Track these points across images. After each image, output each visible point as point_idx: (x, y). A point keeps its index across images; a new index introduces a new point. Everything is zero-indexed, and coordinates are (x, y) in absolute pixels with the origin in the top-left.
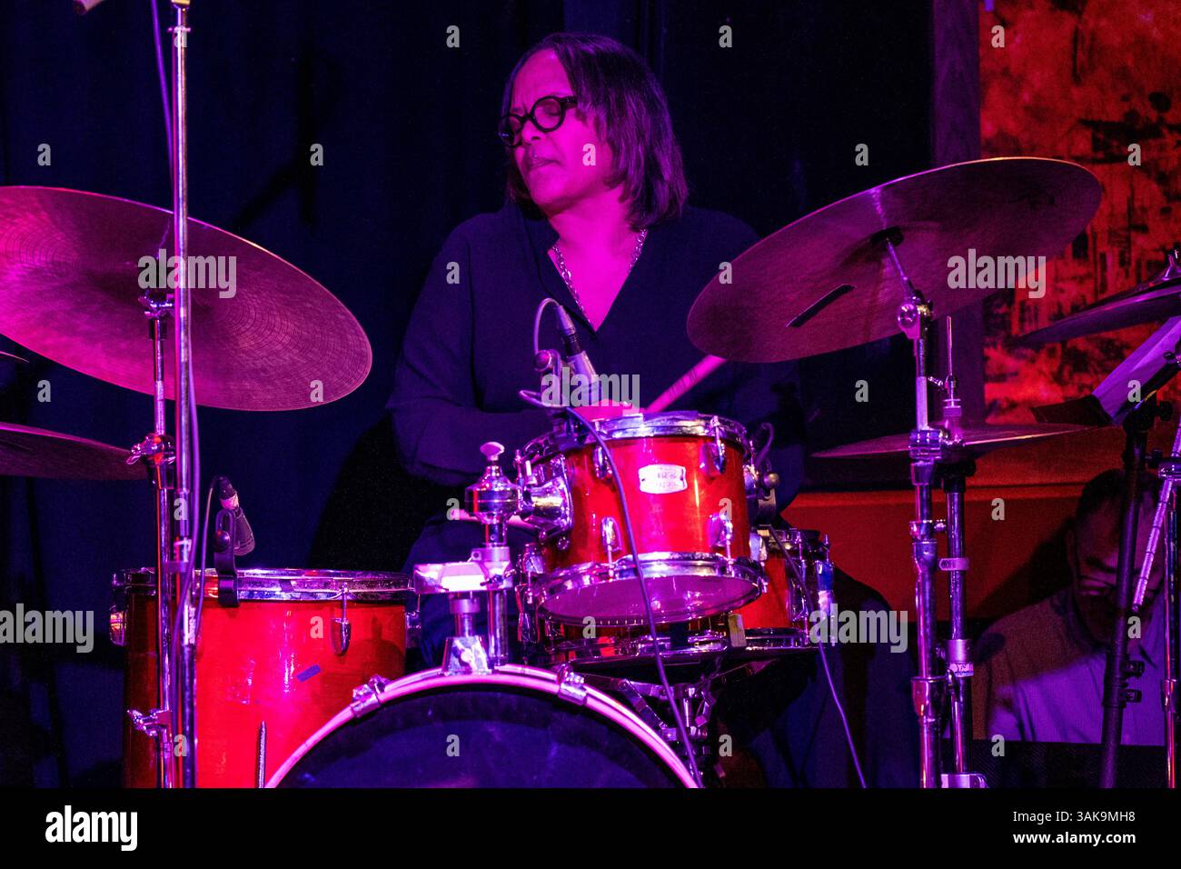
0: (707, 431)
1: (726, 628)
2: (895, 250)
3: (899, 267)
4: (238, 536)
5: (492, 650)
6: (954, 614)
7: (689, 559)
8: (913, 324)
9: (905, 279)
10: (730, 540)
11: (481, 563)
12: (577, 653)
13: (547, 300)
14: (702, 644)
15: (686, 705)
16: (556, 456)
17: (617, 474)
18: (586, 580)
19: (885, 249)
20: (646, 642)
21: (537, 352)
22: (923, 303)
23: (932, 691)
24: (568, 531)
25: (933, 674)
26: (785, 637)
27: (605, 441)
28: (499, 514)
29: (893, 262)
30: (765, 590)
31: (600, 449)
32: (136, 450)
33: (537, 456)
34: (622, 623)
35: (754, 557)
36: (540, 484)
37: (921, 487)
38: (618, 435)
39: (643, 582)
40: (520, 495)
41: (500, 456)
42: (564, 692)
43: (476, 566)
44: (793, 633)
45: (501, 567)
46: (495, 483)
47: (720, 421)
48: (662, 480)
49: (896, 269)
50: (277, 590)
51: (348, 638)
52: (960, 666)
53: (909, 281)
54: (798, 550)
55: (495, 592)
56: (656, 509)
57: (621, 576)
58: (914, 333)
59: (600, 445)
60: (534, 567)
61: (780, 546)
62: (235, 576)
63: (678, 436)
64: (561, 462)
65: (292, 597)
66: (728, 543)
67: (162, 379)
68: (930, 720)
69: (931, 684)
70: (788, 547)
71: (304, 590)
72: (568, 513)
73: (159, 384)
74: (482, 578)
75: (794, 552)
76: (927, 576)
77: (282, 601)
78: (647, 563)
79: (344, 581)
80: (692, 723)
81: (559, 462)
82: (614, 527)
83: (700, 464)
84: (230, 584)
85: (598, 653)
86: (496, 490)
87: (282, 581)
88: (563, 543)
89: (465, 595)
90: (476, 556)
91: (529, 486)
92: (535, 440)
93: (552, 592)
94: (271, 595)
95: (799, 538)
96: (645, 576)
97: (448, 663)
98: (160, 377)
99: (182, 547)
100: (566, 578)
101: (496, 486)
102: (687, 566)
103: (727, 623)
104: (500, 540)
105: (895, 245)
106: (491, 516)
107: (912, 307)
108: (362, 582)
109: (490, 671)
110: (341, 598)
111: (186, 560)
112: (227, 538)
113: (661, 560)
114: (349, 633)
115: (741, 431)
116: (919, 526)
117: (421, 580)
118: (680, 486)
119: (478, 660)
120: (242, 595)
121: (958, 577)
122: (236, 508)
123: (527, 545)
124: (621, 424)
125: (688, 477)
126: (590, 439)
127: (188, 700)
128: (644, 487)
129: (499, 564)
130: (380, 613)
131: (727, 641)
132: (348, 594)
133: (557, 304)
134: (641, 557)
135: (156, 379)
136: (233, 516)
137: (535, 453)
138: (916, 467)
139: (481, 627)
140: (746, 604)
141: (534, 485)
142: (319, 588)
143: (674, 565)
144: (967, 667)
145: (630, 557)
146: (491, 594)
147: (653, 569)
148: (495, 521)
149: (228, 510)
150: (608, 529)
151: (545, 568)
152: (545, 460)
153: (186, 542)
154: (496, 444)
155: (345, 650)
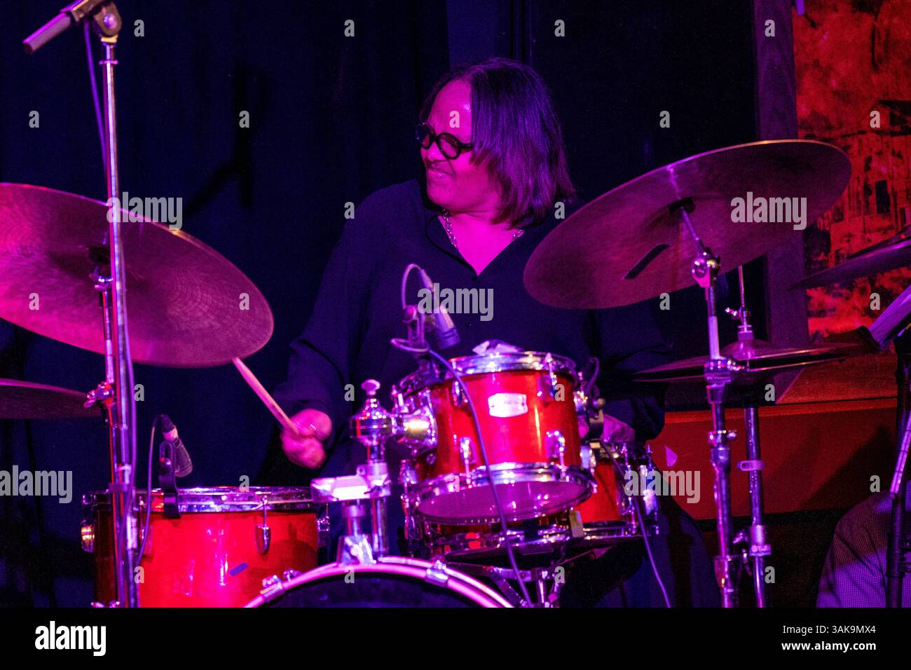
0: (542, 366)
1: (568, 523)
2: (689, 216)
3: (692, 230)
4: (178, 461)
5: (376, 546)
6: (754, 505)
7: (532, 468)
8: (703, 275)
9: (697, 239)
10: (563, 452)
11: (365, 477)
12: (451, 547)
13: (411, 266)
14: (551, 535)
15: (541, 586)
16: (423, 390)
17: (471, 401)
18: (451, 488)
19: (681, 216)
20: (504, 535)
21: (404, 307)
22: (711, 257)
23: (730, 568)
24: (434, 449)
25: (731, 553)
26: (616, 528)
27: (461, 377)
28: (378, 437)
29: (688, 227)
30: (595, 491)
31: (457, 383)
32: (91, 396)
33: (409, 390)
34: (482, 521)
35: (585, 465)
36: (411, 412)
37: (716, 405)
38: (470, 372)
39: (495, 488)
40: (394, 422)
41: (377, 391)
42: (429, 577)
43: (362, 480)
44: (623, 524)
45: (381, 479)
46: (373, 412)
47: (552, 357)
48: (508, 406)
49: (690, 233)
50: (212, 504)
51: (269, 541)
52: (760, 547)
53: (700, 242)
54: (625, 457)
55: (376, 500)
56: (503, 429)
57: (477, 483)
58: (705, 282)
59: (456, 380)
60: (409, 479)
61: (609, 455)
62: (177, 493)
63: (519, 370)
64: (427, 394)
65: (223, 509)
66: (562, 455)
67: (111, 339)
68: (729, 591)
69: (729, 562)
70: (616, 456)
71: (233, 503)
72: (433, 435)
73: (109, 342)
74: (365, 489)
75: (621, 460)
76: (723, 476)
77: (216, 513)
78: (498, 473)
79: (264, 495)
80: (546, 600)
81: (425, 394)
82: (470, 445)
83: (537, 392)
84: (172, 500)
85: (467, 546)
86: (374, 418)
87: (214, 496)
88: (431, 459)
89: (353, 502)
90: (361, 471)
91: (403, 414)
92: (407, 377)
93: (424, 497)
94: (205, 508)
95: (624, 449)
96: (497, 482)
97: (341, 557)
98: (109, 336)
99: (124, 471)
100: (434, 486)
101: (375, 415)
102: (529, 474)
103: (568, 519)
104: (379, 458)
105: (688, 213)
106: (371, 439)
107: (703, 261)
108: (279, 496)
109: (375, 562)
110: (262, 508)
111: (127, 481)
112: (169, 463)
113: (509, 470)
114: (269, 536)
115: (571, 365)
116: (716, 435)
117: (317, 491)
118: (522, 410)
119: (366, 554)
120: (183, 508)
121: (755, 475)
122: (176, 439)
123: (404, 461)
124: (473, 363)
125: (528, 402)
126: (450, 375)
127: (132, 592)
128: (494, 412)
129: (379, 477)
130: (295, 519)
131: (569, 533)
132: (267, 505)
133: (419, 268)
134: (493, 468)
135: (106, 339)
136: (173, 446)
137: (407, 388)
138: (712, 390)
139: (367, 528)
140: (581, 502)
141: (406, 414)
142: (244, 500)
143: (518, 473)
144: (766, 548)
145: (483, 468)
146: (374, 501)
147: (503, 476)
148: (375, 443)
149: (169, 441)
150: (465, 446)
151: (417, 478)
152: (414, 394)
153: (127, 468)
154: (373, 381)
155: (267, 550)
